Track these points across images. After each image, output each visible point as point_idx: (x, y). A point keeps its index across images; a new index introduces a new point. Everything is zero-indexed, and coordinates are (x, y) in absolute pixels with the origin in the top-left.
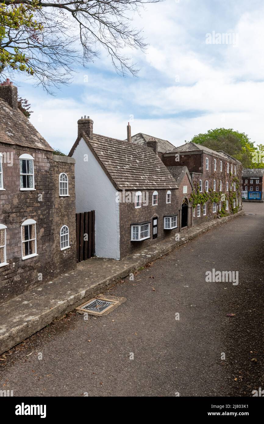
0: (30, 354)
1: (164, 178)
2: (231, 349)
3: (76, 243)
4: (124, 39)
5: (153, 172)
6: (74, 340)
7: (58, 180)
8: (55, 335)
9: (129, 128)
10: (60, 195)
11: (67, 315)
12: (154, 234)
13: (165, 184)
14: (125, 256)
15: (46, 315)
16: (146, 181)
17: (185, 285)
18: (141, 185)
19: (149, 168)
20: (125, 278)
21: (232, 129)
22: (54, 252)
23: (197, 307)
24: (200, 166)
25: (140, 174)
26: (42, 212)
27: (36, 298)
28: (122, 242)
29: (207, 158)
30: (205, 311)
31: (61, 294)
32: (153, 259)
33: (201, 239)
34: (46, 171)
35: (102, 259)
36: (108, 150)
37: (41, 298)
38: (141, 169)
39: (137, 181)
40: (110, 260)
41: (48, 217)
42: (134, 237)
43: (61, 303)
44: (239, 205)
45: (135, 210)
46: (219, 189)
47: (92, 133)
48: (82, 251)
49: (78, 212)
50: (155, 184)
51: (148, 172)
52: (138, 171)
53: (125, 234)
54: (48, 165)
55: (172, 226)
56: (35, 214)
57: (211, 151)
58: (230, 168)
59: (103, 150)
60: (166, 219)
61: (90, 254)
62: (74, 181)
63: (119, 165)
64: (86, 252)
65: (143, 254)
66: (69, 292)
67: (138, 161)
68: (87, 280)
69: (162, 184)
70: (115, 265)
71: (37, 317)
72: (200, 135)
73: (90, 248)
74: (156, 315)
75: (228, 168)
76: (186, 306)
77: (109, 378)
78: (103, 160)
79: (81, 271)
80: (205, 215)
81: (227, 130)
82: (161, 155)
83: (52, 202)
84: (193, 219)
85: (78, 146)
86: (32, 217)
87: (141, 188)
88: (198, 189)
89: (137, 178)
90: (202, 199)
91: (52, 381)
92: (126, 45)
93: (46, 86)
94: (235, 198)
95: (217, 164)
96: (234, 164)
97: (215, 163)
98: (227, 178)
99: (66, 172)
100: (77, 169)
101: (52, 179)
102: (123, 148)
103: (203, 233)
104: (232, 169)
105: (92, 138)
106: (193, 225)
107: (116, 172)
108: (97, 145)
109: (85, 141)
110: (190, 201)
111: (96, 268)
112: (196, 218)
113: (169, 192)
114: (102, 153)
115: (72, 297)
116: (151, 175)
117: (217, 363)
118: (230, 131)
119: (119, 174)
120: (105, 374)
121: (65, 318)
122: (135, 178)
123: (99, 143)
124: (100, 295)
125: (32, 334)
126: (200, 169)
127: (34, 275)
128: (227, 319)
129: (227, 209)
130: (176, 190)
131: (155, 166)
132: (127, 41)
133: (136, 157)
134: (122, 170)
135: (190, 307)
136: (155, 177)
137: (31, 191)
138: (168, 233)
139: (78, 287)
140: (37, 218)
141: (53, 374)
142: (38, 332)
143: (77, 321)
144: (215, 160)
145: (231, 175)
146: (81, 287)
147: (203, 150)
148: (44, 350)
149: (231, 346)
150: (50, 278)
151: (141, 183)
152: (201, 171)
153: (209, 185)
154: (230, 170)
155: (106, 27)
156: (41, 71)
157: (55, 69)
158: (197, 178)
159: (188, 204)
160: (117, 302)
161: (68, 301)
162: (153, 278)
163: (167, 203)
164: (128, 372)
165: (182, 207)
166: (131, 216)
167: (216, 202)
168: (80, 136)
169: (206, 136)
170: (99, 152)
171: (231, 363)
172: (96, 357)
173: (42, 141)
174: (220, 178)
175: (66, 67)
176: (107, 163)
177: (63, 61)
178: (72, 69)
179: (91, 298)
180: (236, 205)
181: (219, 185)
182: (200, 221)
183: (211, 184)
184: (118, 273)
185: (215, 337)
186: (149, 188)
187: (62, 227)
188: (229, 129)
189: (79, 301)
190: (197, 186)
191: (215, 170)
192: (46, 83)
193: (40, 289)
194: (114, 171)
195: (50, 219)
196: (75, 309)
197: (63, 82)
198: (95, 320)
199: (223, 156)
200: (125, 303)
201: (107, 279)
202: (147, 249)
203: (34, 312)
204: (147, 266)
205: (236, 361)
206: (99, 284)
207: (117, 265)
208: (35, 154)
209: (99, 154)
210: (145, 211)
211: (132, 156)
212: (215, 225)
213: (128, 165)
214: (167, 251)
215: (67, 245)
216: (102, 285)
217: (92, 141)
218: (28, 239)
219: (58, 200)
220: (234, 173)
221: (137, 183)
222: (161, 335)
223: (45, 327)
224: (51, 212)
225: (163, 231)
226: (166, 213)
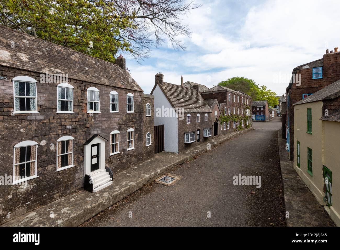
0: (131, 204)
1: (203, 106)
2: (254, 215)
3: (154, 143)
4: (178, 31)
5: (196, 103)
6: (155, 199)
7: (146, 107)
8: (144, 194)
9: (182, 79)
10: (146, 116)
11: (150, 183)
12: (198, 139)
13: (204, 110)
14: (182, 151)
15: (140, 182)
16: (193, 108)
17: (219, 171)
18: (190, 110)
19: (195, 101)
20: (182, 164)
21: (243, 77)
22: (143, 147)
23: (228, 185)
24: (225, 99)
25: (189, 104)
26: (137, 125)
27: (134, 172)
28: (179, 143)
29: (229, 94)
30: (234, 188)
31: (147, 171)
32: (198, 154)
33: (227, 143)
34: (139, 102)
35: (168, 153)
36: (171, 91)
37: (136, 173)
38: (190, 101)
39: (188, 108)
40: (173, 153)
41: (140, 128)
42: (186, 140)
43: (147, 176)
44: (250, 123)
45: (187, 124)
46: (237, 113)
47: (163, 82)
48: (157, 148)
49: (155, 125)
50: (198, 109)
51: (194, 103)
52: (188, 102)
53: (181, 139)
54: (141, 99)
55: (209, 135)
56: (134, 125)
57: (231, 90)
58: (244, 100)
59: (169, 91)
60: (205, 130)
61: (161, 150)
62: (154, 108)
63: (177, 99)
64: (159, 148)
65: (191, 151)
66: (151, 170)
67: (188, 97)
68: (161, 164)
69: (202, 109)
70: (176, 156)
71: (135, 183)
72: (223, 81)
73: (161, 146)
74: (202, 188)
75: (243, 100)
76: (221, 184)
77: (177, 224)
78: (169, 96)
79: (157, 159)
80: (229, 129)
81: (240, 78)
82: (201, 93)
83: (142, 119)
84: (221, 131)
85: (155, 89)
86: (132, 127)
87: (190, 112)
88: (224, 113)
89: (188, 106)
90: (227, 119)
91: (144, 221)
92: (180, 34)
93: (137, 60)
94: (248, 119)
95: (235, 98)
96: (247, 98)
97: (235, 97)
98: (242, 107)
99: (149, 103)
100: (155, 101)
101: (142, 107)
102: (179, 90)
103: (228, 140)
104: (245, 101)
105: (163, 84)
106: (221, 135)
107: (176, 103)
108: (165, 88)
109: (159, 86)
110: (219, 120)
111: (165, 157)
112: (223, 131)
113: (206, 115)
114: (168, 92)
115: (153, 173)
116: (195, 104)
117: (246, 223)
118: (242, 79)
119: (178, 104)
120: (174, 221)
121: (149, 185)
122: (186, 106)
123: (167, 87)
124: (168, 173)
125: (132, 193)
126: (225, 101)
127: (133, 160)
128: (250, 195)
129: (243, 125)
130: (211, 114)
131: (198, 99)
132: (180, 31)
133: (187, 94)
134: (179, 102)
135: (224, 185)
136: (198, 106)
137: (132, 113)
138: (206, 139)
139: (156, 167)
140: (135, 128)
141: (144, 217)
142: (135, 192)
143: (156, 187)
144: (234, 95)
145: (244, 104)
146: (158, 168)
147: (227, 90)
148: (139, 202)
149: (254, 213)
150: (141, 162)
151: (190, 109)
152: (226, 102)
153: (231, 111)
154: (244, 101)
155: (169, 25)
156: (135, 52)
157: (142, 50)
158: (223, 106)
159: (218, 122)
160: (178, 178)
161: (151, 175)
162: (198, 165)
163: (205, 121)
164: (187, 222)
165: (214, 124)
166: (185, 128)
167: (235, 121)
168: (157, 83)
169: (226, 82)
170: (166, 92)
171: (256, 224)
172: (168, 210)
173: (138, 86)
174: (238, 106)
175: (147, 49)
176: (171, 98)
177: (146, 46)
178: (151, 49)
179: (163, 175)
180: (248, 123)
181: (237, 111)
182: (225, 133)
183: (232, 110)
184: (178, 161)
185: (243, 206)
186: (195, 112)
187: (147, 134)
188: (241, 78)
189: (156, 176)
190: (223, 111)
191: (234, 101)
192: (137, 58)
193: (136, 168)
194: (175, 102)
195: (141, 129)
196: (154, 180)
197: (146, 57)
198: (166, 188)
199: (239, 93)
200: (183, 179)
201: (172, 164)
202: (194, 148)
203: (133, 180)
204: (194, 158)
205: (259, 224)
206: (167, 167)
207: (177, 156)
208: (134, 93)
209: (167, 93)
210: (193, 125)
211: (184, 94)
212: (235, 135)
213: (183, 99)
214: (206, 150)
215: (150, 144)
216: (169, 167)
217: (163, 86)
218: (130, 139)
219: (145, 118)
220: (247, 103)
221: (188, 109)
222: (207, 201)
223: (139, 189)
224: (141, 125)
225: (203, 138)
226: (205, 127)
